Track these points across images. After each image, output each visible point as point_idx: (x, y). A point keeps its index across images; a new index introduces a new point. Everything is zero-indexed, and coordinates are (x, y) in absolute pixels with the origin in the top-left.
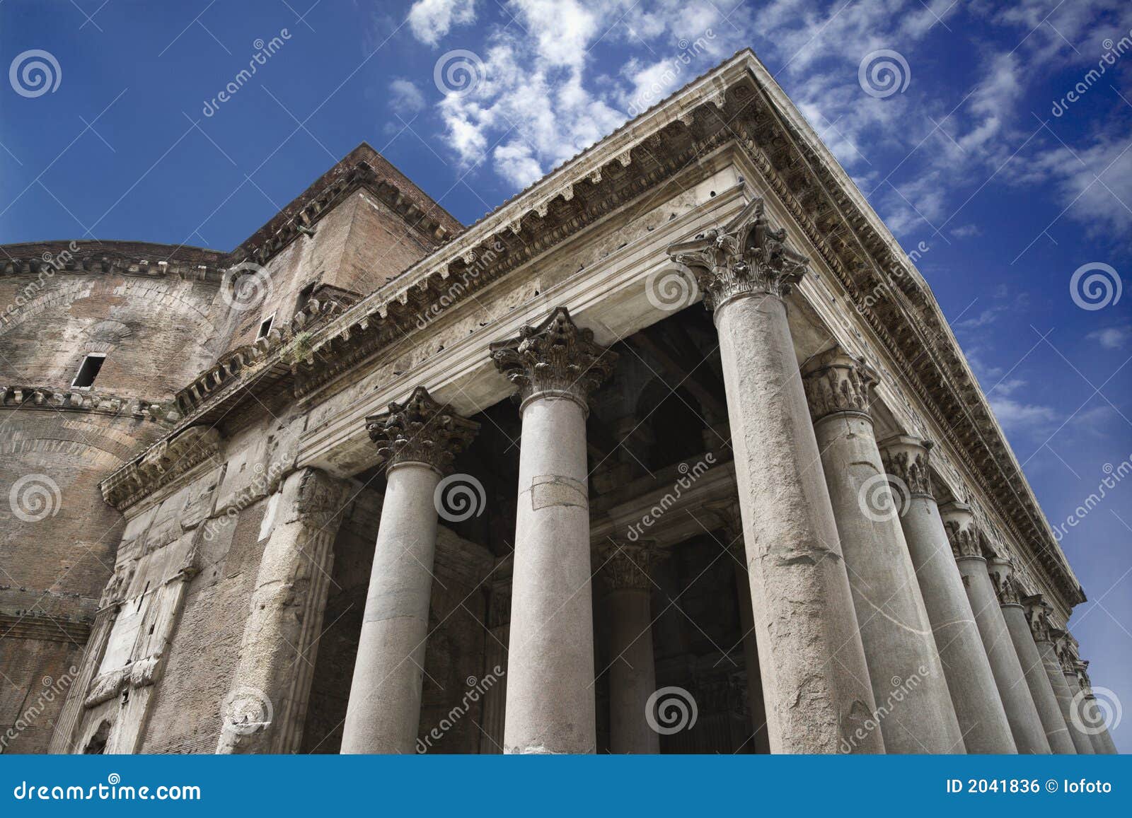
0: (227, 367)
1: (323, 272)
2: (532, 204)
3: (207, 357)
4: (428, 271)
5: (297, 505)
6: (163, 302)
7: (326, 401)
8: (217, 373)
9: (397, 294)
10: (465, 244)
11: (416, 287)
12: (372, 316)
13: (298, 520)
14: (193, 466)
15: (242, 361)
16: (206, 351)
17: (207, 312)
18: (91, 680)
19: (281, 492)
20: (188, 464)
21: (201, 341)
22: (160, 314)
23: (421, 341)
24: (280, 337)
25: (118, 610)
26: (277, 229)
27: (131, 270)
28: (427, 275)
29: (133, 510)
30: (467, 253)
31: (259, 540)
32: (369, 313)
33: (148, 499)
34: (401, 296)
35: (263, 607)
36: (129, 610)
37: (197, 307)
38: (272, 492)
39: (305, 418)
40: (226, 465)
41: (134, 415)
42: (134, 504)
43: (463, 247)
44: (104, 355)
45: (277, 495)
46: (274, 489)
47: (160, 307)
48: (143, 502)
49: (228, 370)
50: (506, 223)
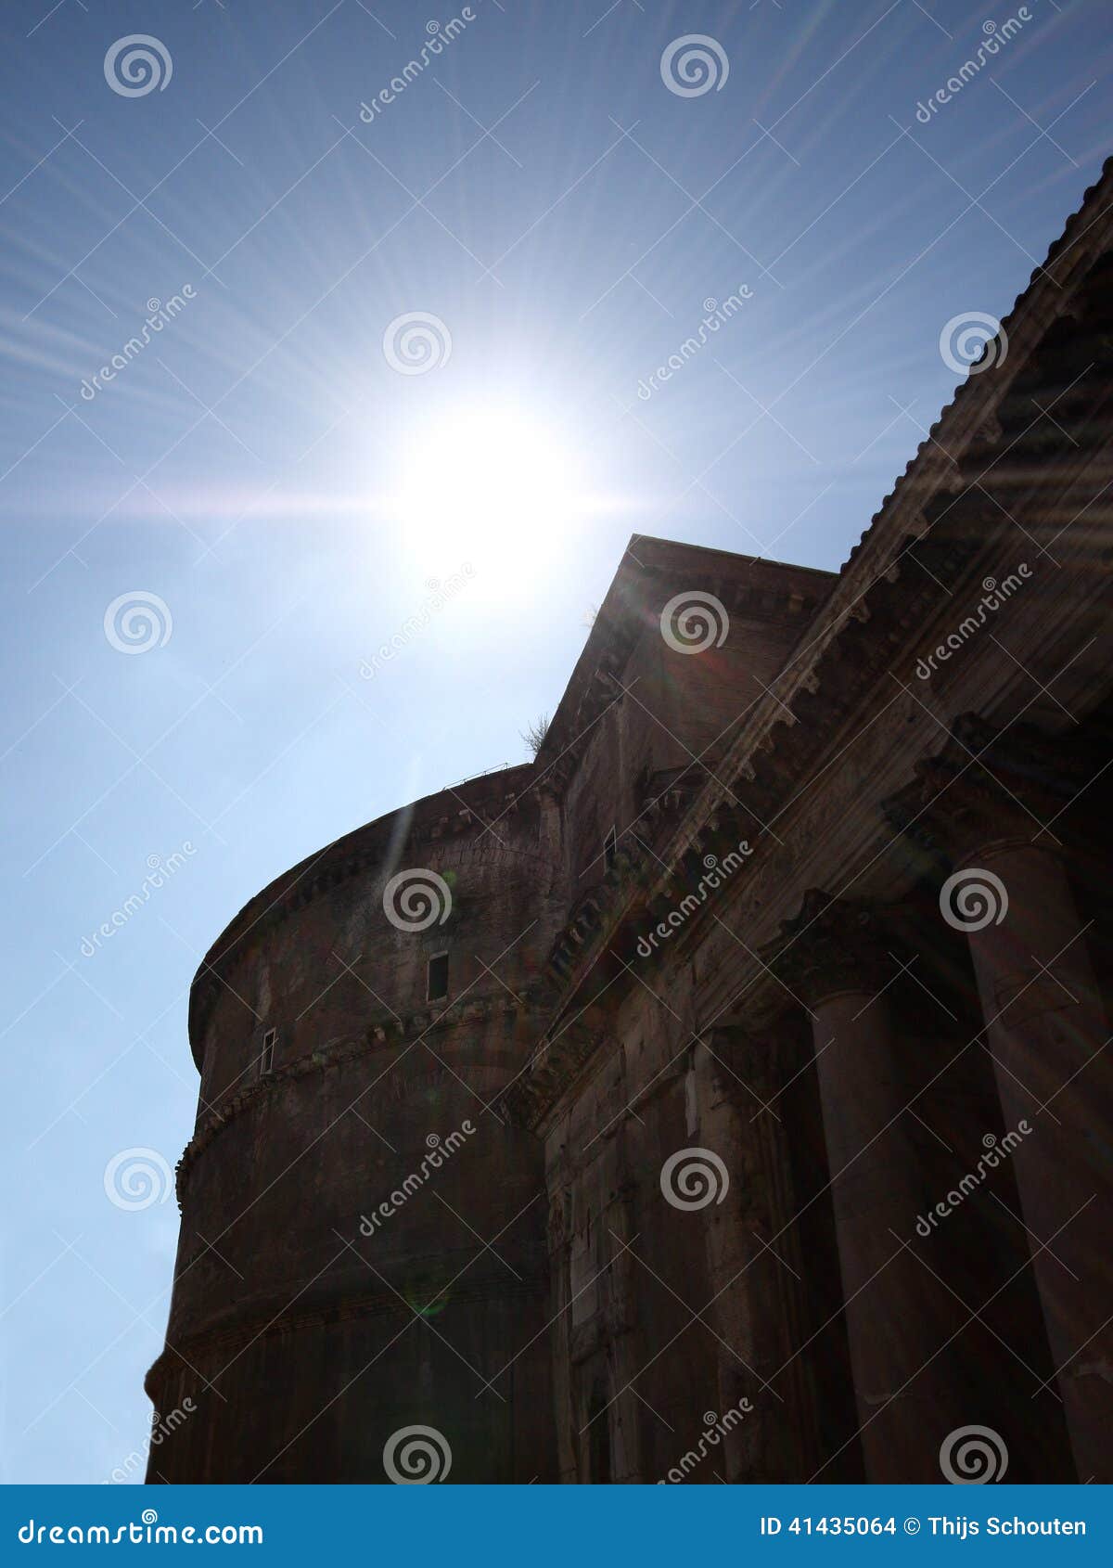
0: (583, 919)
1: (650, 750)
2: (871, 569)
3: (558, 909)
4: (765, 724)
5: (716, 1082)
6: (483, 860)
7: (707, 935)
8: (574, 931)
9: (739, 770)
10: (801, 667)
11: (759, 751)
12: (719, 809)
13: (724, 1101)
14: (587, 1058)
15: (596, 906)
16: (555, 902)
17: (538, 851)
18: (569, 1335)
19: (693, 1069)
20: (582, 1058)
21: (546, 889)
22: (486, 876)
23: (795, 820)
24: (628, 861)
25: (568, 1250)
26: (576, 709)
27: (434, 835)
28: (767, 730)
29: (544, 1126)
30: (809, 679)
31: (689, 1135)
32: (714, 807)
33: (555, 1110)
34: (744, 771)
35: (717, 1220)
36: (579, 1247)
37: (523, 850)
38: (685, 1070)
39: (689, 965)
40: (623, 1047)
41: (504, 1012)
42: (542, 1119)
43: (801, 672)
44: (446, 952)
45: (691, 1073)
46: (685, 1065)
47: (482, 868)
48: (550, 1116)
49: (585, 923)
50: (846, 612)
